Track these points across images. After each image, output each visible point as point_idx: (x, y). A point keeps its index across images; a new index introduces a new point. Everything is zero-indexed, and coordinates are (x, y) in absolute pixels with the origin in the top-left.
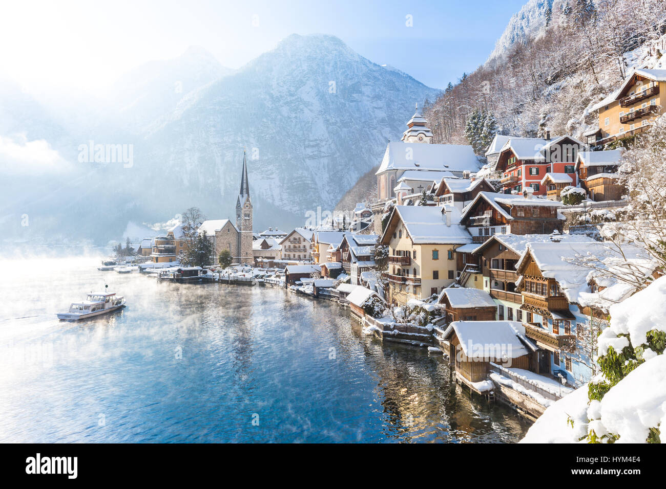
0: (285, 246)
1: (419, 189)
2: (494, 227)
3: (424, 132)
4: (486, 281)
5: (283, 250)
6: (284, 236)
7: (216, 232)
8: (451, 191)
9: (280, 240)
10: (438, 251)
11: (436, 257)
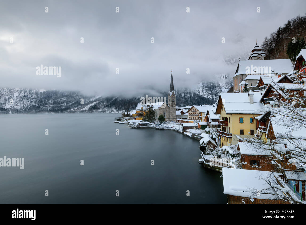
0: (189, 113)
1: (255, 84)
3: (261, 54)
5: (189, 115)
6: (190, 108)
7: (159, 107)
8: (265, 83)
9: (187, 110)
10: (243, 118)
11: (241, 122)
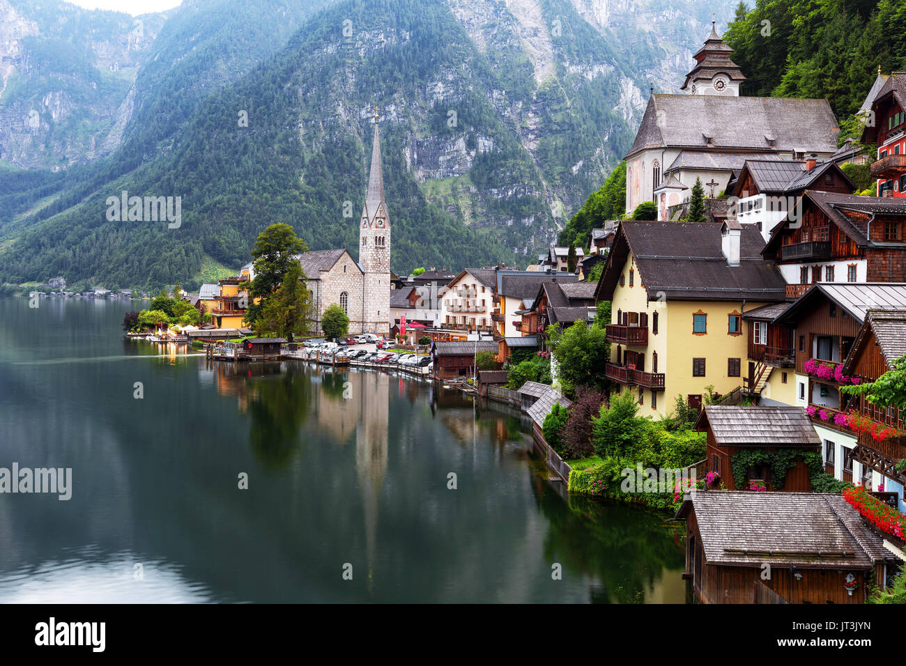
2: (832, 264)
3: (728, 72)
4: (803, 385)
7: (322, 271)
8: (762, 187)
10: (706, 315)
11: (700, 329)
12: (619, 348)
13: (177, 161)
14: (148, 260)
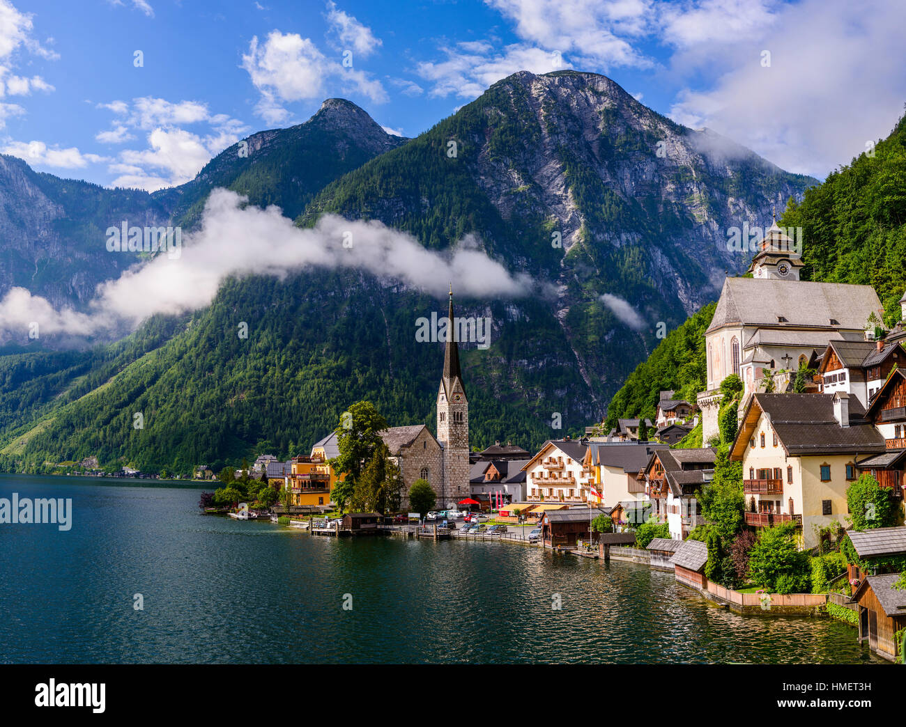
8: (845, 363)
11: (826, 476)
12: (753, 499)
13: (199, 338)
14: (175, 440)
